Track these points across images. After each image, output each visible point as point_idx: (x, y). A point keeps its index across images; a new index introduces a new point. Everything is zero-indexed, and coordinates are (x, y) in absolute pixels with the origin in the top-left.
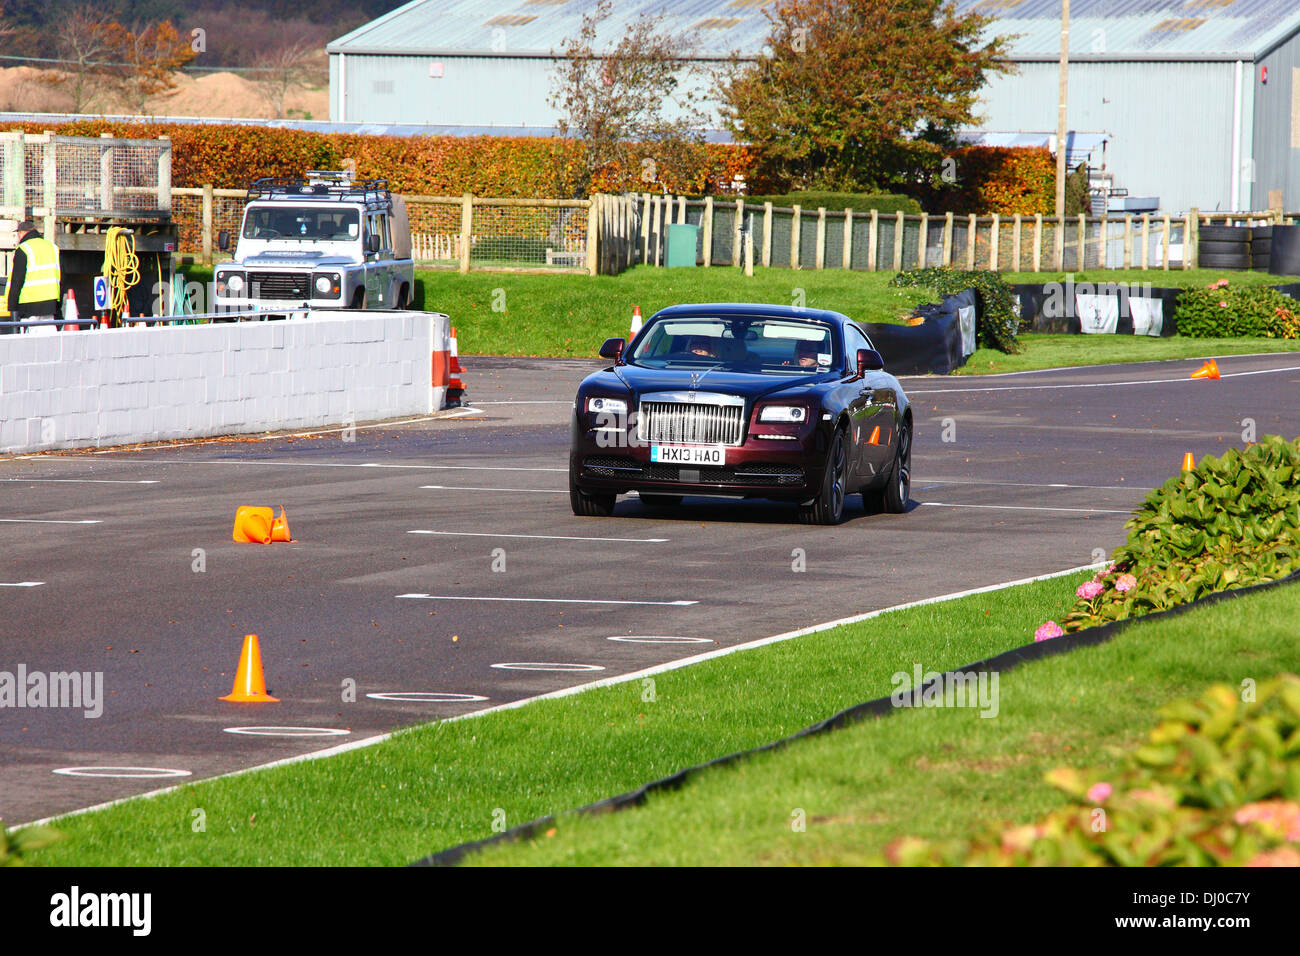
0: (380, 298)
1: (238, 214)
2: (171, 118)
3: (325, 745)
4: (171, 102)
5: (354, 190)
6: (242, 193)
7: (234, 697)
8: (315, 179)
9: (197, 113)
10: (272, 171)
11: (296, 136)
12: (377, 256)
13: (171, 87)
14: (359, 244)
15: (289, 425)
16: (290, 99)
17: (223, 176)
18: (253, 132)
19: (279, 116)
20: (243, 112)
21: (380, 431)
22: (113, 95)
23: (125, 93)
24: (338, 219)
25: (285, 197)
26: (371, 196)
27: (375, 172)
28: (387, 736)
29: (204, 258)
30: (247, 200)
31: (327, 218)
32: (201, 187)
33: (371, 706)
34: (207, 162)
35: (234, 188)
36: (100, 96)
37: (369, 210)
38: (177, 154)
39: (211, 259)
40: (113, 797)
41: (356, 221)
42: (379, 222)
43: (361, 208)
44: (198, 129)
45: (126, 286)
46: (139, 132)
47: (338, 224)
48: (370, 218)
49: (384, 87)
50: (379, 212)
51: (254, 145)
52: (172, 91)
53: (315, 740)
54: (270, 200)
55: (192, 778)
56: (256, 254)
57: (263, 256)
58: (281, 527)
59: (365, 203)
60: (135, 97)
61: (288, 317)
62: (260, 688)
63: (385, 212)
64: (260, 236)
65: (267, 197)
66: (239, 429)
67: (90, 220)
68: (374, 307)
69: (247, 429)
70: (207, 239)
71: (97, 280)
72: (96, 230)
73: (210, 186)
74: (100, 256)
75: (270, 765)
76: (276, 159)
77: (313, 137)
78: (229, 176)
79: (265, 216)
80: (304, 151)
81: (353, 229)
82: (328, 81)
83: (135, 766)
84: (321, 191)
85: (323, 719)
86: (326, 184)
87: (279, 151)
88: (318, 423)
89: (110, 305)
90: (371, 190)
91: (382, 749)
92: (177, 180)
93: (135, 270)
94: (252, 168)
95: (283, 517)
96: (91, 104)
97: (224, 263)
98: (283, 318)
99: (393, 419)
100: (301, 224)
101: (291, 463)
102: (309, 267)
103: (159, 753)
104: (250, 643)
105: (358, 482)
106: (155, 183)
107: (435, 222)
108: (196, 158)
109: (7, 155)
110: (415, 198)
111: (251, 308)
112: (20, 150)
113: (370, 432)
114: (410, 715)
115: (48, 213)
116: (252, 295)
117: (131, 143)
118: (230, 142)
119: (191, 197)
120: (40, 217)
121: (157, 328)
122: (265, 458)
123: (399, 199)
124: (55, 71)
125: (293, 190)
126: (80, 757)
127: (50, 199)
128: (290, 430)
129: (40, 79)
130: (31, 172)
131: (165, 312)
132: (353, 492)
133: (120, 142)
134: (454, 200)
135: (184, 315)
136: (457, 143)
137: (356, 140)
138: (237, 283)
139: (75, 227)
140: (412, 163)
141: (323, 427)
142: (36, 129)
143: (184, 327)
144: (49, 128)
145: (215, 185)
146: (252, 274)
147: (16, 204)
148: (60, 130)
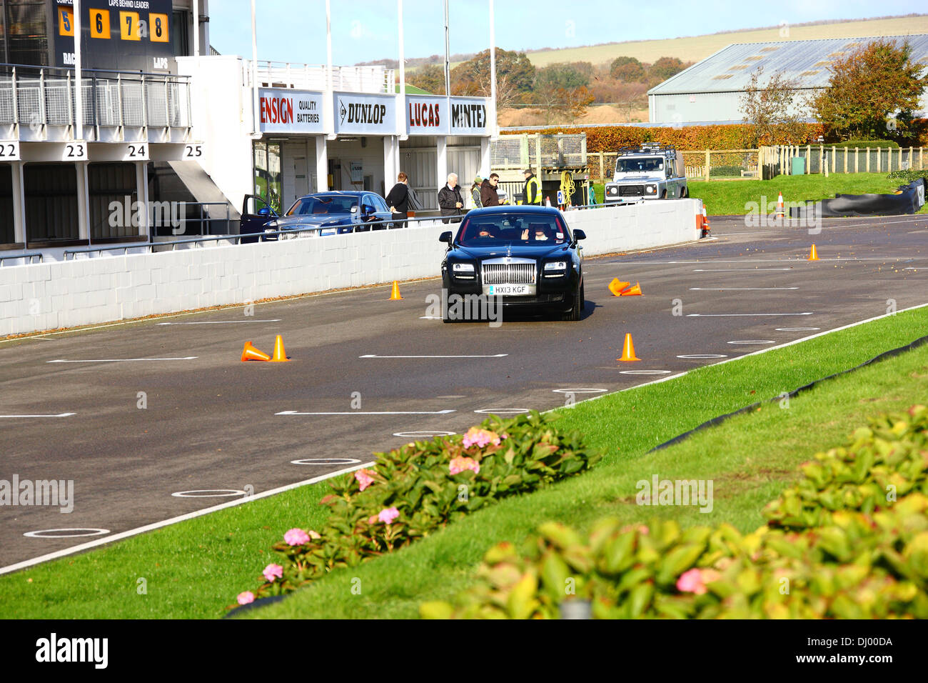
0: (673, 194)
1: (614, 163)
2: (585, 125)
3: (661, 377)
4: (585, 119)
5: (661, 150)
6: (615, 154)
7: (623, 359)
8: (645, 146)
9: (595, 122)
10: (627, 144)
11: (636, 130)
12: (671, 177)
13: (585, 113)
14: (664, 172)
15: (638, 248)
16: (633, 114)
17: (607, 147)
18: (618, 129)
19: (628, 122)
20: (614, 121)
21: (675, 248)
22: (562, 118)
23: (566, 116)
24: (655, 162)
25: (632, 154)
26: (668, 152)
27: (669, 143)
28: (686, 373)
29: (601, 181)
30: (617, 157)
31: (650, 162)
32: (598, 152)
33: (678, 361)
34: (601, 142)
35: (612, 152)
36: (557, 118)
37: (667, 158)
38: (588, 139)
39: (604, 181)
41: (662, 163)
42: (672, 163)
43: (664, 157)
44: (596, 129)
45: (570, 194)
46: (572, 131)
47: (655, 164)
48: (668, 161)
49: (671, 108)
50: (672, 159)
51: (619, 134)
53: (657, 375)
54: (627, 156)
55: (608, 392)
56: (622, 178)
57: (625, 179)
59: (666, 155)
60: (571, 118)
61: (636, 203)
62: (633, 355)
63: (674, 158)
64: (623, 171)
65: (625, 155)
66: (618, 250)
67: (555, 168)
68: (671, 197)
69: (622, 250)
70: (602, 173)
71: (558, 192)
72: (557, 172)
73: (602, 152)
74: (559, 182)
75: (639, 386)
76: (628, 139)
77: (643, 129)
78: (609, 147)
79: (625, 162)
80: (640, 135)
81: (661, 166)
82: (648, 107)
83: (586, 388)
84: (647, 151)
85: (660, 367)
86: (649, 148)
87: (629, 136)
88: (651, 246)
89: (563, 202)
90: (667, 150)
91: (684, 378)
92: (589, 150)
93: (573, 187)
94: (619, 144)
96: (553, 121)
97: (609, 183)
98: (634, 204)
99: (680, 243)
100: (639, 165)
101: (640, 263)
102: (644, 183)
103: (594, 382)
104: (628, 337)
105: (668, 270)
106: (580, 152)
107: (694, 161)
108: (596, 141)
109: (521, 144)
110: (686, 152)
111: (621, 200)
112: (526, 141)
113: (671, 249)
114: (695, 364)
115: (538, 166)
116: (621, 195)
117: (570, 136)
118: (609, 133)
119: (594, 156)
120: (535, 169)
121: (583, 210)
122: (629, 261)
123: (679, 153)
124: (538, 109)
125: (636, 151)
126: (563, 385)
127: (539, 161)
128: (639, 250)
129: (533, 113)
130: (531, 150)
131: (586, 204)
132: (666, 273)
133: (566, 136)
134: (702, 152)
135: (594, 205)
136: (702, 129)
137: (660, 130)
138: (614, 191)
139: (549, 171)
140: (684, 138)
141: (653, 248)
142: (531, 133)
143: (594, 209)
144: (537, 131)
145: (604, 151)
146: (620, 187)
147: (525, 163)
148: (542, 132)
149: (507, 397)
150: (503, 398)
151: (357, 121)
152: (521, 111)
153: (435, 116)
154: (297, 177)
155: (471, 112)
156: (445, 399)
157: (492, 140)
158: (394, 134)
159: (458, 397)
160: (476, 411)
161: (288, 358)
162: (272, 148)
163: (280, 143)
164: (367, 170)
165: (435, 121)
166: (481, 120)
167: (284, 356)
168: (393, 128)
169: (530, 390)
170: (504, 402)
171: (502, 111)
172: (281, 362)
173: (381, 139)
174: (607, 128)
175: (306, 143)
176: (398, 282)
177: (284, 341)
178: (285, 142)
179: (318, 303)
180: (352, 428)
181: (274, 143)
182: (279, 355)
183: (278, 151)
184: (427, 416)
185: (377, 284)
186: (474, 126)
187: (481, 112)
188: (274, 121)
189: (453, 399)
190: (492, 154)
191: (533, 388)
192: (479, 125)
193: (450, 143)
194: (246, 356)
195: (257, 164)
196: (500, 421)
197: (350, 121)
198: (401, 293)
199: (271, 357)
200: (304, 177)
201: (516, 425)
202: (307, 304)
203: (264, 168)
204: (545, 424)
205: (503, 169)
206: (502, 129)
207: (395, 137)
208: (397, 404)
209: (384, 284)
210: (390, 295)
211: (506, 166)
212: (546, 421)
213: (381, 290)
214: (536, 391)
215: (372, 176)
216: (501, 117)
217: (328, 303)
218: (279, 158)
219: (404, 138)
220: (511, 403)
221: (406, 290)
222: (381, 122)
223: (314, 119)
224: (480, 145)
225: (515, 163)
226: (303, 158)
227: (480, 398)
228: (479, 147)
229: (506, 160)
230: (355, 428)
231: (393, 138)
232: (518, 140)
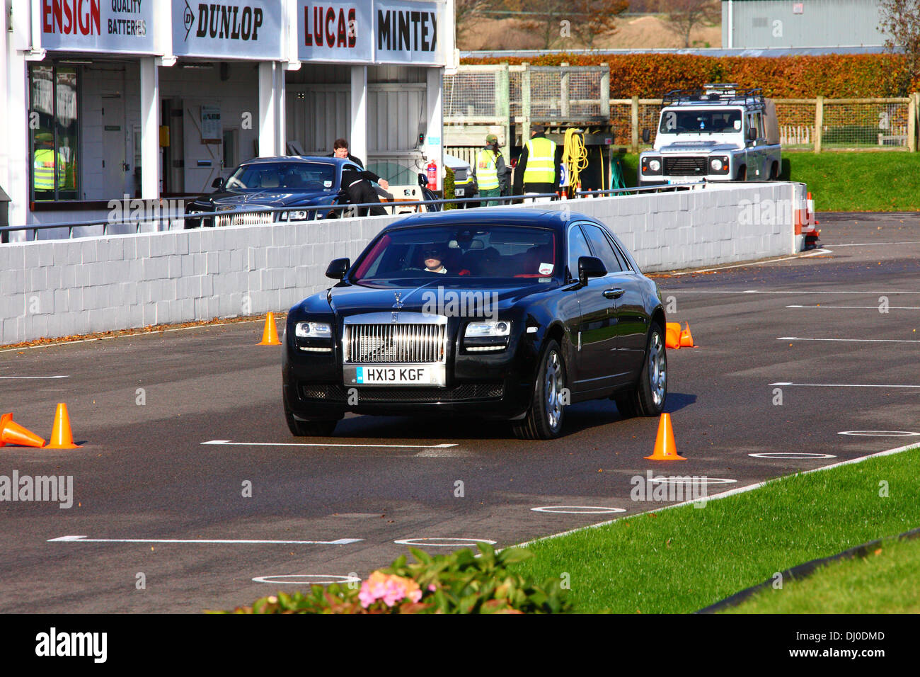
0: (758, 173)
1: (657, 117)
2: (610, 51)
3: (719, 490)
4: (611, 39)
5: (738, 97)
6: (659, 101)
7: (655, 457)
8: (710, 90)
10: (681, 85)
12: (755, 143)
13: (612, 28)
14: (741, 136)
15: (693, 265)
16: (695, 34)
17: (646, 89)
18: (666, 58)
19: (685, 47)
20: (661, 44)
21: (756, 267)
23: (580, 34)
24: (726, 117)
25: (689, 103)
26: (750, 100)
27: (754, 83)
28: (764, 483)
29: (633, 148)
30: (663, 106)
31: (719, 117)
32: (630, 98)
33: (752, 462)
34: (636, 81)
35: (654, 98)
37: (748, 110)
38: (614, 76)
39: (638, 149)
40: (572, 527)
41: (740, 119)
42: (756, 119)
43: (742, 109)
44: (628, 57)
45: (579, 169)
46: (587, 61)
47: (727, 121)
48: (749, 116)
49: (761, 22)
50: (756, 112)
51: (668, 68)
52: (612, 31)
53: (712, 487)
54: (678, 105)
55: (626, 514)
56: (669, 144)
57: (674, 146)
58: (687, 337)
59: (746, 106)
60: (586, 36)
61: (691, 188)
62: (673, 450)
63: (760, 111)
65: (676, 103)
66: (657, 268)
67: (553, 124)
68: (753, 179)
69: (664, 268)
70: (635, 135)
72: (558, 131)
73: (636, 98)
75: (680, 504)
76: (683, 76)
77: (709, 60)
78: (651, 90)
79: (675, 117)
80: (703, 70)
81: (737, 124)
82: (720, 20)
83: (587, 505)
84: (714, 98)
85: (719, 472)
86: (718, 93)
87: (685, 71)
88: (713, 263)
89: (568, 183)
90: (750, 96)
92: (613, 95)
93: (585, 158)
94: (666, 84)
95: (688, 330)
96: (556, 43)
97: (647, 151)
98: (688, 189)
99: (767, 258)
101: (694, 291)
102: (706, 153)
103: (603, 496)
104: (665, 419)
105: (740, 304)
106: (598, 97)
107: (798, 116)
108: (627, 78)
109: (497, 80)
110: (782, 101)
111: (666, 182)
112: (505, 77)
113: (750, 268)
114: (780, 469)
115: (524, 120)
116: (666, 174)
117: (581, 69)
118: (651, 66)
119: (624, 105)
120: (520, 124)
121: (601, 198)
122: (676, 288)
123: (771, 102)
124: (531, 21)
125: (695, 98)
126: (550, 499)
127: (526, 111)
128: (694, 269)
129: (523, 28)
130: (514, 92)
131: (607, 187)
132: (739, 310)
133: (574, 68)
134: (810, 101)
135: (619, 189)
136: (813, 60)
137: (740, 61)
138: (655, 165)
140: (780, 76)
141: (717, 266)
142: (516, 62)
143: (618, 197)
144: (526, 60)
145: (641, 97)
146: (666, 159)
147: (503, 115)
148: (534, 62)
149: (451, 519)
150: (446, 521)
151: (213, 34)
152: (503, 23)
153: (348, 30)
154: (107, 128)
155: (412, 24)
156: (345, 518)
157: (447, 73)
158: (277, 59)
159: (369, 515)
160: (396, 542)
161: (78, 444)
162: (64, 76)
163: (78, 70)
164: (227, 120)
165: (348, 39)
166: (429, 39)
167: (71, 439)
168: (276, 48)
170: (447, 527)
171: (466, 23)
172: (64, 450)
173: (255, 66)
174: (649, 57)
175: (124, 70)
177: (70, 414)
178: (86, 67)
179: (135, 347)
180: (181, 567)
181: (65, 68)
182: (61, 437)
183: (74, 82)
184: (312, 549)
186: (416, 49)
187: (429, 24)
188: (67, 30)
189: (359, 520)
190: (446, 97)
191: (498, 504)
192: (425, 47)
193: (374, 77)
194: (3, 438)
195: (36, 102)
196: (429, 559)
197: (201, 34)
198: (280, 335)
199: (47, 441)
200: (118, 128)
201: (456, 567)
202: (115, 349)
203: (49, 109)
204: (504, 568)
205: (465, 124)
206: (466, 55)
207: (278, 63)
208: (262, 526)
210: (261, 336)
212: (506, 562)
213: (246, 328)
214: (503, 508)
217: (153, 349)
218: (74, 95)
219: (295, 66)
220: (458, 529)
222: (255, 37)
223: (138, 28)
224: (426, 81)
225: (485, 114)
226: (118, 96)
227: (405, 518)
228: (424, 85)
229: (470, 109)
230: (185, 567)
231: (274, 66)
232: (492, 75)
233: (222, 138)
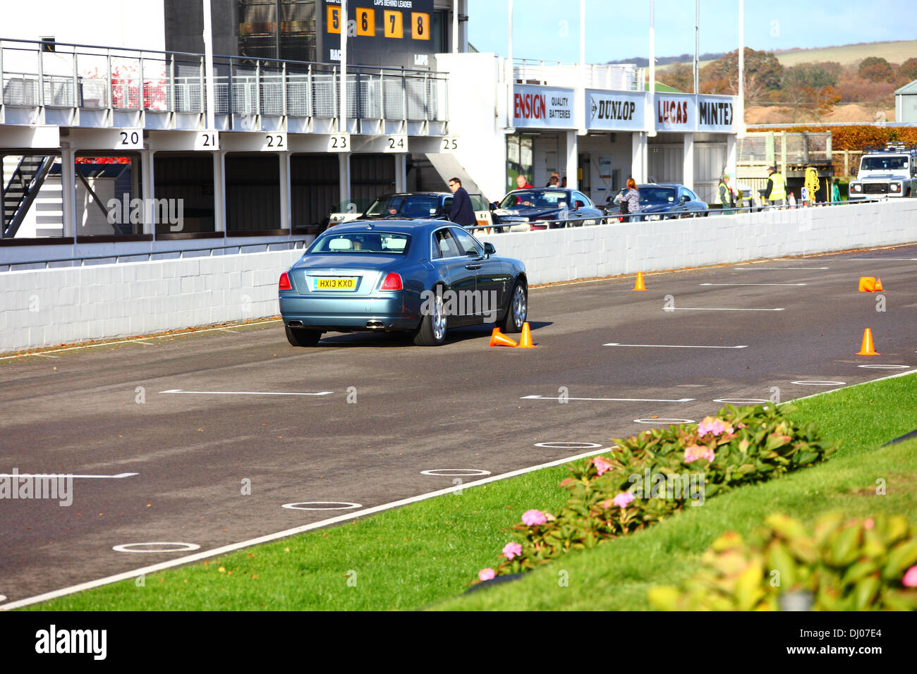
1: (859, 161)
2: (831, 124)
3: (900, 372)
4: (831, 118)
5: (906, 149)
6: (860, 152)
7: (862, 353)
8: (890, 145)
9: (842, 121)
10: (872, 143)
11: (882, 129)
13: (832, 111)
14: (908, 171)
15: (881, 244)
16: (879, 114)
17: (852, 145)
18: (864, 127)
19: (874, 121)
20: (860, 120)
22: (809, 116)
23: (813, 114)
24: (899, 161)
25: (877, 153)
26: (913, 151)
27: (915, 141)
29: (845, 179)
30: (862, 155)
31: (895, 161)
32: (843, 150)
34: (846, 140)
35: (857, 150)
36: (803, 116)
37: (912, 157)
38: (834, 138)
39: (848, 179)
40: (815, 393)
41: (907, 162)
43: (909, 156)
44: (842, 127)
46: (819, 130)
47: (900, 163)
48: (913, 160)
51: (865, 133)
52: (832, 113)
53: (895, 370)
54: (872, 154)
55: (846, 385)
56: (866, 176)
57: (869, 177)
58: (879, 285)
59: (911, 154)
60: (817, 116)
61: (879, 201)
62: (872, 349)
64: (867, 169)
65: (870, 153)
66: (860, 246)
67: (799, 165)
69: (864, 246)
70: (846, 171)
72: (802, 169)
73: (847, 150)
74: (803, 179)
75: (877, 380)
76: (874, 138)
77: (889, 128)
78: (855, 146)
79: (870, 161)
80: (885, 134)
81: (906, 164)
82: (895, 106)
83: (823, 380)
84: (892, 150)
85: (899, 362)
86: (894, 147)
87: (875, 135)
88: (892, 243)
92: (834, 148)
93: (817, 184)
94: (864, 142)
95: (879, 281)
96: (799, 119)
97: (853, 180)
98: (877, 201)
100: (884, 164)
101: (882, 259)
102: (888, 181)
103: (832, 375)
104: (868, 331)
105: (909, 267)
106: (825, 150)
108: (841, 139)
109: (767, 141)
111: (864, 198)
112: (772, 139)
113: (914, 246)
115: (783, 163)
116: (865, 193)
117: (816, 134)
118: (855, 132)
119: (840, 154)
121: (827, 207)
122: (872, 258)
124: (785, 108)
125: (881, 150)
126: (801, 377)
127: (784, 158)
128: (882, 247)
129: (780, 111)
130: (777, 147)
131: (830, 201)
132: (908, 270)
133: (811, 134)
135: (837, 202)
137: (907, 129)
138: (858, 188)
139: (794, 168)
141: (895, 245)
142: (778, 130)
144: (783, 129)
145: (849, 149)
146: (865, 184)
147: (770, 160)
148: (788, 130)
149: (746, 387)
150: (742, 388)
151: (607, 117)
152: (769, 109)
153: (683, 113)
154: (548, 170)
155: (719, 110)
156: (685, 387)
157: (738, 137)
158: (642, 130)
159: (698, 386)
160: (714, 401)
161: (535, 345)
162: (524, 142)
163: (533, 138)
164: (615, 165)
165: (682, 118)
166: (728, 118)
167: (530, 342)
168: (642, 124)
169: (769, 381)
170: (742, 392)
171: (750, 109)
172: (527, 348)
173: (630, 135)
174: (854, 127)
175: (558, 137)
176: (642, 273)
177: (531, 329)
178: (537, 136)
179: (565, 292)
180: (594, 413)
181: (526, 137)
182: (526, 342)
183: (530, 144)
184: (667, 404)
185: (623, 275)
186: (721, 123)
187: (728, 110)
188: (527, 116)
189: (693, 389)
190: (738, 150)
191: (772, 380)
192: (726, 122)
193: (697, 140)
194: (495, 341)
195: (510, 157)
196: (737, 411)
197: (600, 117)
198: (646, 284)
199: (518, 343)
201: (753, 415)
202: (554, 293)
203: (517, 161)
204: (781, 415)
205: (749, 166)
206: (750, 127)
207: (643, 133)
208: (638, 391)
209: (630, 274)
210: (634, 285)
211: (752, 162)
212: (783, 412)
213: (626, 281)
214: (775, 382)
215: (619, 170)
216: (748, 115)
217: (574, 292)
218: (530, 152)
219: (653, 134)
220: (749, 394)
221: (650, 281)
222: (630, 118)
223: (566, 114)
224: (726, 142)
225: (761, 159)
226: (554, 152)
227: (719, 388)
228: (725, 144)
229: (752, 157)
230: (596, 413)
231: (641, 134)
232: (764, 138)
233: (611, 174)
